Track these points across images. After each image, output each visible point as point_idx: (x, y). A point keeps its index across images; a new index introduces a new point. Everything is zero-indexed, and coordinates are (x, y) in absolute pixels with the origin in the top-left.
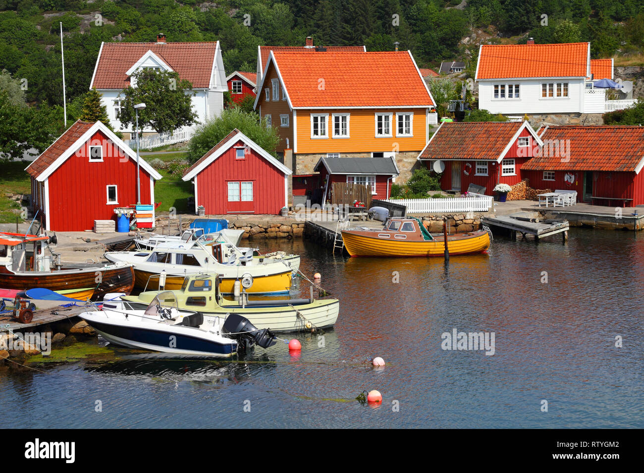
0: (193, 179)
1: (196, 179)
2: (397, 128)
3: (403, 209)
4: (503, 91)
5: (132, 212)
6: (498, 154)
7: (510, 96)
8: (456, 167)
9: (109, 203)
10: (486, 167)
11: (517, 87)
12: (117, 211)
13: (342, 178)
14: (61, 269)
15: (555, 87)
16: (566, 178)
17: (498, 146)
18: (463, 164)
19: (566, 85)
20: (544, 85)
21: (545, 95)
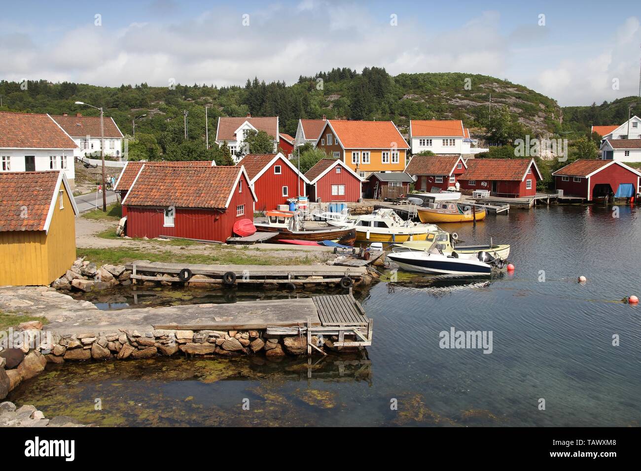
0: (314, 184)
1: (316, 184)
2: (392, 159)
3: (434, 198)
4: (424, 143)
5: (297, 200)
6: (449, 172)
7: (427, 145)
8: (423, 178)
9: (284, 196)
10: (442, 178)
11: (431, 140)
12: (289, 200)
13: (386, 183)
14: (306, 230)
15: (449, 141)
16: (482, 184)
17: (448, 168)
18: (428, 177)
19: (454, 140)
20: (444, 140)
21: (444, 145)
